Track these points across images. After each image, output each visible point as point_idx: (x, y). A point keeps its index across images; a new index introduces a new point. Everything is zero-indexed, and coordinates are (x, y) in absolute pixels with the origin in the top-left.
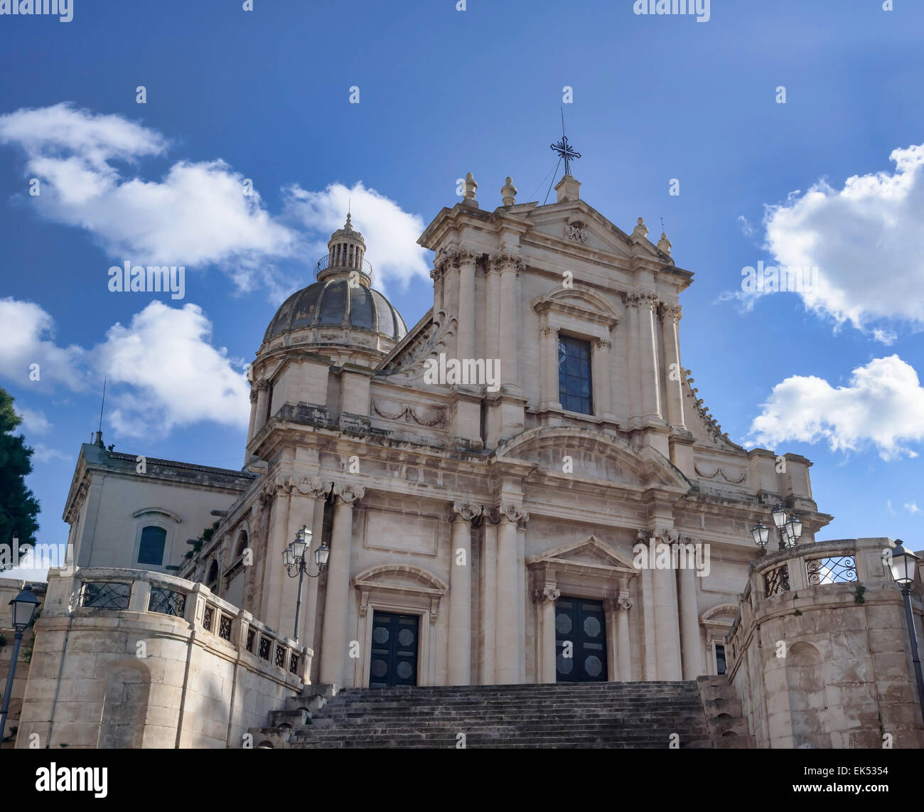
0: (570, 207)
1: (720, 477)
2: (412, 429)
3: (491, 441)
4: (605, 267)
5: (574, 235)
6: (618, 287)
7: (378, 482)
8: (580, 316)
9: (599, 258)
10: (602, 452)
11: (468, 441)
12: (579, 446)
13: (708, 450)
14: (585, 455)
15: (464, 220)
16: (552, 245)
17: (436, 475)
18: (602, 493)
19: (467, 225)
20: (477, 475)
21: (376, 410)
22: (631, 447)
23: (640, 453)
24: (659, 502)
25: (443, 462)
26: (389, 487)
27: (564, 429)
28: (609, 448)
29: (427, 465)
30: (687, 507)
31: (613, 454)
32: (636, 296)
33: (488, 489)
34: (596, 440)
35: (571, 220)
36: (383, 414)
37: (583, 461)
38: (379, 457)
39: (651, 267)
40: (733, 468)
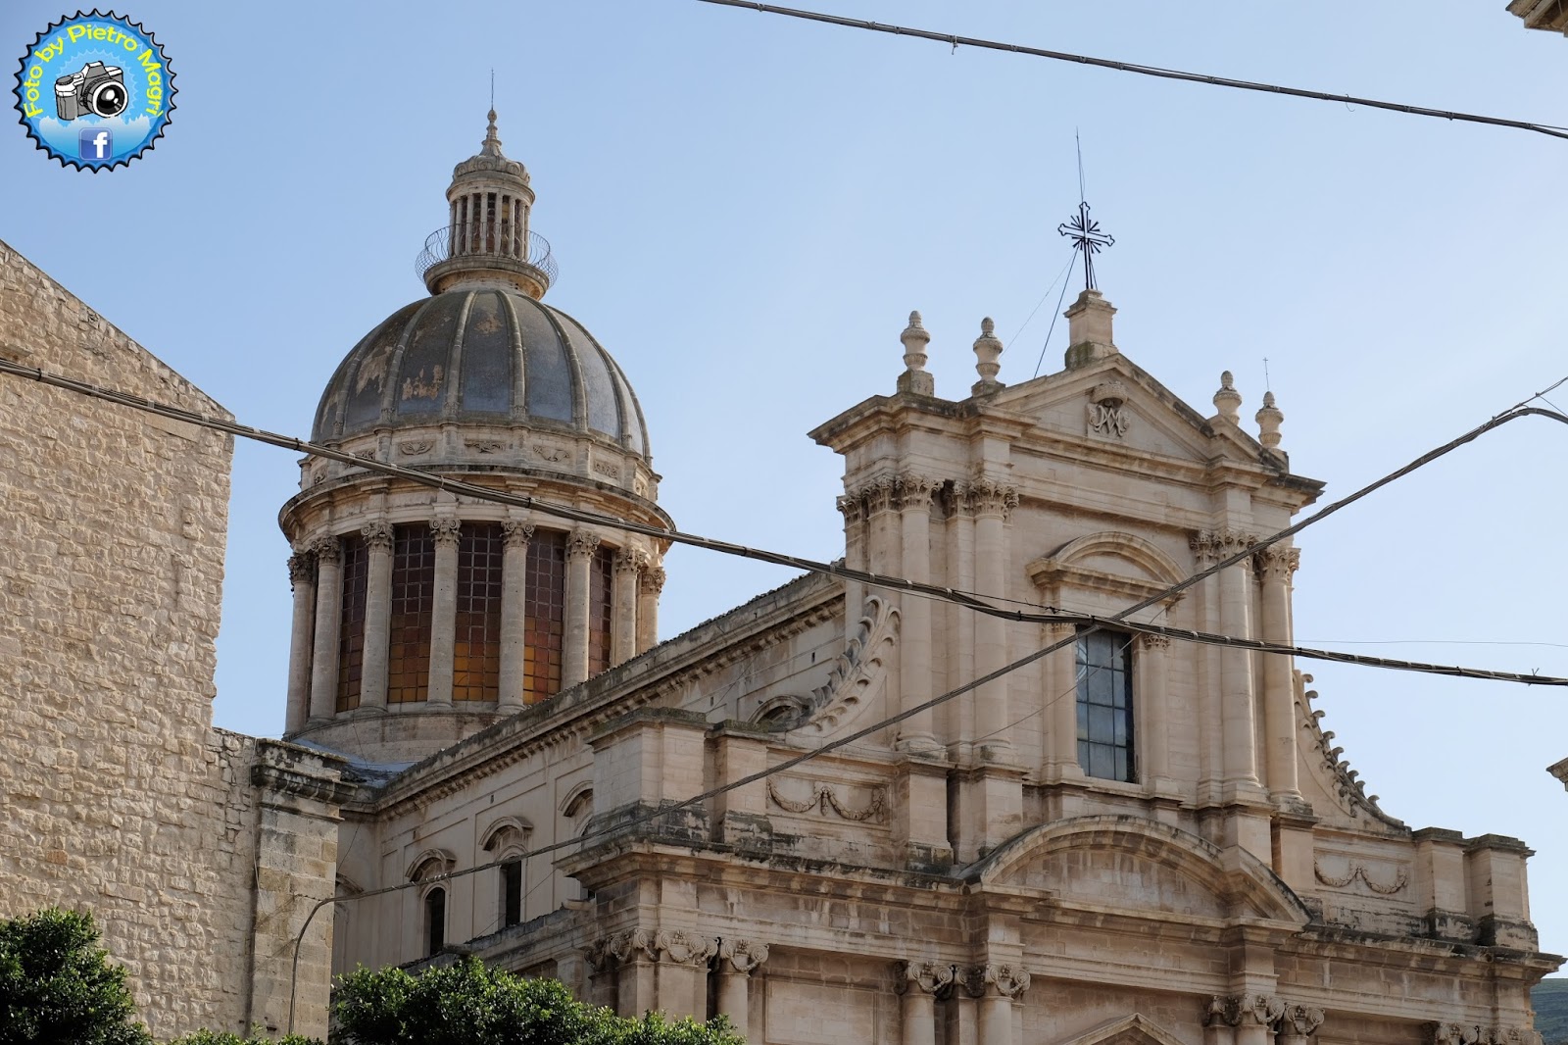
0: (1099, 370)
1: (1362, 884)
2: (833, 829)
3: (966, 849)
4: (1160, 482)
5: (1106, 423)
6: (1181, 521)
7: (787, 932)
8: (1115, 592)
9: (1149, 468)
10: (1151, 855)
11: (928, 850)
12: (1113, 846)
13: (1341, 833)
14: (1123, 861)
15: (912, 418)
16: (1066, 450)
17: (877, 917)
18: (1152, 932)
19: (916, 427)
20: (942, 910)
21: (773, 798)
22: (1204, 846)
23: (1220, 856)
24: (1253, 947)
25: (890, 891)
26: (804, 941)
27: (1088, 820)
28: (1165, 848)
29: (864, 898)
30: (1300, 950)
31: (1172, 857)
32: (1216, 539)
33: (960, 934)
34: (1142, 836)
35: (1099, 396)
36: (784, 805)
37: (1118, 873)
38: (788, 889)
39: (1246, 481)
40: (1384, 864)
